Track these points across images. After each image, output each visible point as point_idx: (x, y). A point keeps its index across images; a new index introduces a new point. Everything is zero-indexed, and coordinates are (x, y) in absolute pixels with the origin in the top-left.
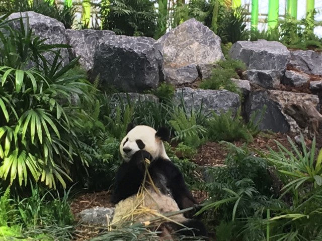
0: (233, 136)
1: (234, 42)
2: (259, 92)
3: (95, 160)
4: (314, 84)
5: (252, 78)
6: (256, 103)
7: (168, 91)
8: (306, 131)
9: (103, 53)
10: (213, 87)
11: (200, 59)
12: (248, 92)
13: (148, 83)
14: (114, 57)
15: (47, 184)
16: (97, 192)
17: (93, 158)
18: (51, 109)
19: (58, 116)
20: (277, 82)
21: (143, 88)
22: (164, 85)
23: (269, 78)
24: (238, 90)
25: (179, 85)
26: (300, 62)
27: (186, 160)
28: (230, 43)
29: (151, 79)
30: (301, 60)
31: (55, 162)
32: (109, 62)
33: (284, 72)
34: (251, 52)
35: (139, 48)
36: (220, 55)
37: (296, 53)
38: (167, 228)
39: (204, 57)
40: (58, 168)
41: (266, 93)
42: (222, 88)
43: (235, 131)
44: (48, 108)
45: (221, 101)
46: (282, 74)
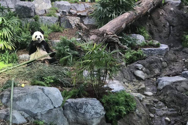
0: (58, 30)
1: (54, 1)
2: (63, 17)
3: (22, 41)
4: (78, 14)
5: (61, 12)
6: (63, 20)
7: (37, 17)
8: (81, 31)
9: (18, 7)
10: (50, 16)
11: (45, 7)
12: (60, 17)
13: (31, 15)
14: (22, 8)
15: (10, 49)
16: (22, 49)
17: (21, 40)
18: (10, 28)
19: (12, 30)
20: (67, 14)
21: (30, 17)
22: (36, 16)
23: (66, 13)
24: (57, 16)
25: (40, 15)
26: (73, 7)
27: (46, 39)
28: (53, 2)
29: (32, 14)
30: (74, 6)
31: (12, 43)
32: (20, 9)
33: (69, 10)
34: (60, 5)
35: (29, 5)
36: (51, 6)
37: (72, 4)
38: (46, 61)
39: (46, 7)
40: (12, 44)
41: (65, 17)
42: (53, 16)
43: (58, 29)
44: (9, 28)
45: (53, 20)
46: (69, 11)
